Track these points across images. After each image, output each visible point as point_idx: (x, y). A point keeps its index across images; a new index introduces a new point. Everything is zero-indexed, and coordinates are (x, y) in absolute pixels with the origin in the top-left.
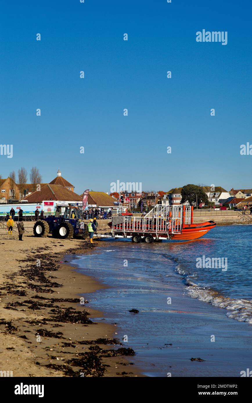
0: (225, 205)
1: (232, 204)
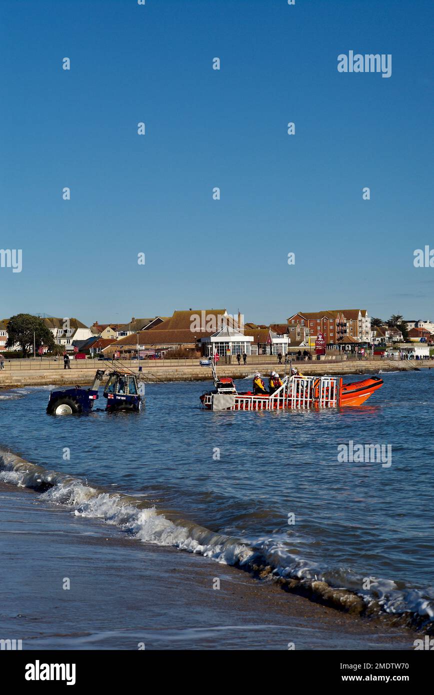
0: (83, 350)
1: (95, 349)
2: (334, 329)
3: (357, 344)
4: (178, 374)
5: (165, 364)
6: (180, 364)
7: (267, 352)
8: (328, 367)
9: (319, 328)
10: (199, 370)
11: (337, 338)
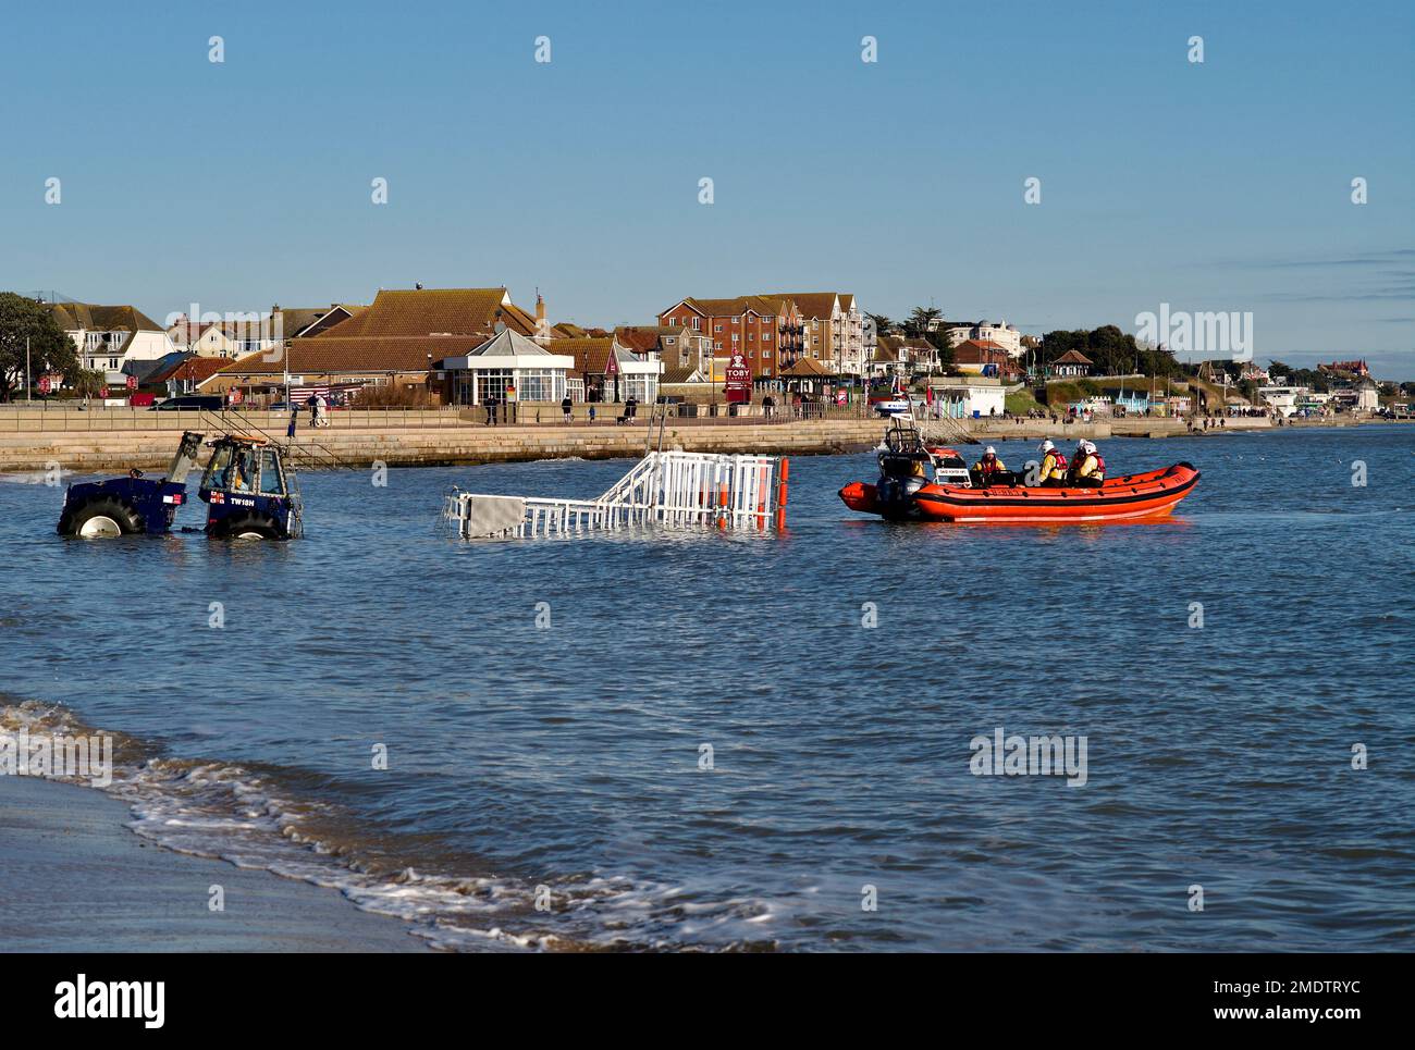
0: (148, 386)
1: (180, 383)
2: (773, 340)
3: (827, 377)
4: (385, 448)
5: (355, 422)
6: (391, 422)
7: (607, 395)
8: (757, 434)
9: (735, 338)
10: (438, 438)
11: (778, 363)
